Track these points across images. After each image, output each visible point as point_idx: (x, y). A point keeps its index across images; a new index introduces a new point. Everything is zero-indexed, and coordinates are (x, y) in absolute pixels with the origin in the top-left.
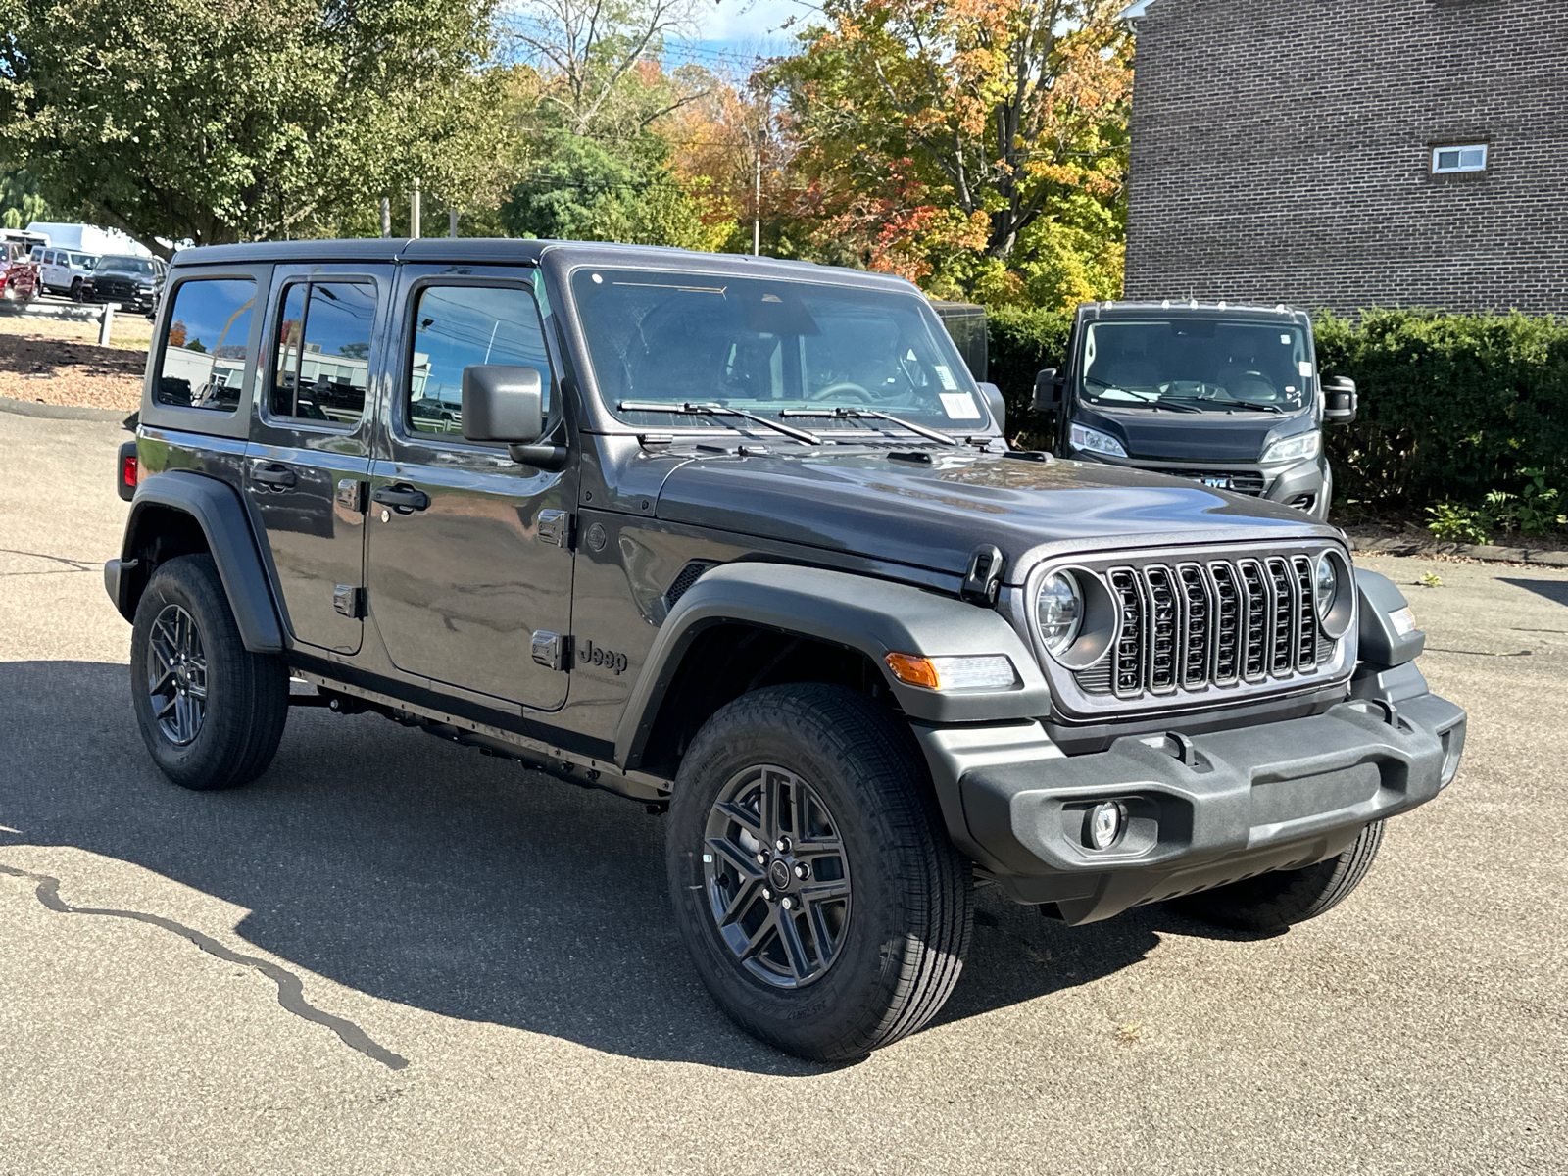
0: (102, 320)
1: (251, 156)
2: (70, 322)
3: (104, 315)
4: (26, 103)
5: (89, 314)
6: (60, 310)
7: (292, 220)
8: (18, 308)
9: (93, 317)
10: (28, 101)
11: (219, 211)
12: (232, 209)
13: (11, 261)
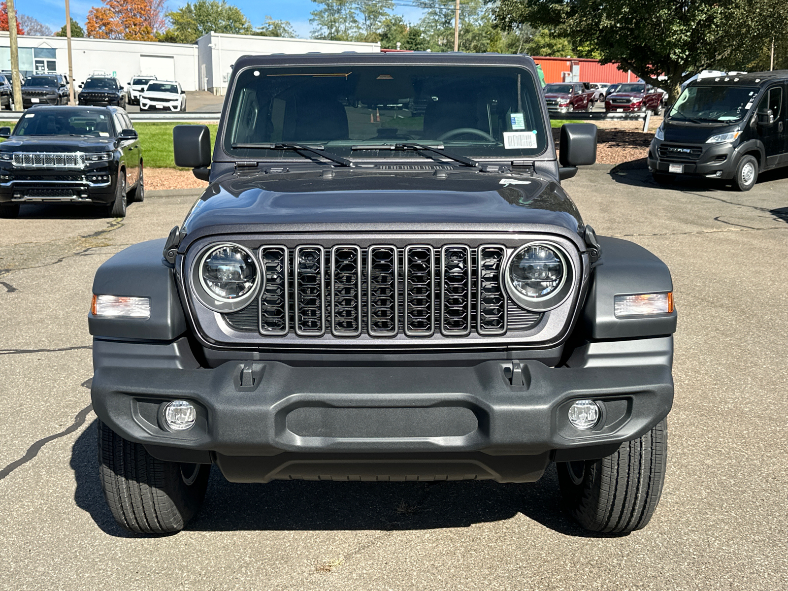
0: (645, 118)
1: (684, 26)
2: (629, 121)
3: (646, 116)
4: (566, 14)
5: (639, 116)
6: (623, 115)
7: (720, 57)
8: (603, 116)
9: (641, 118)
10: (567, 13)
11: (673, 56)
12: (681, 55)
13: (646, 92)
